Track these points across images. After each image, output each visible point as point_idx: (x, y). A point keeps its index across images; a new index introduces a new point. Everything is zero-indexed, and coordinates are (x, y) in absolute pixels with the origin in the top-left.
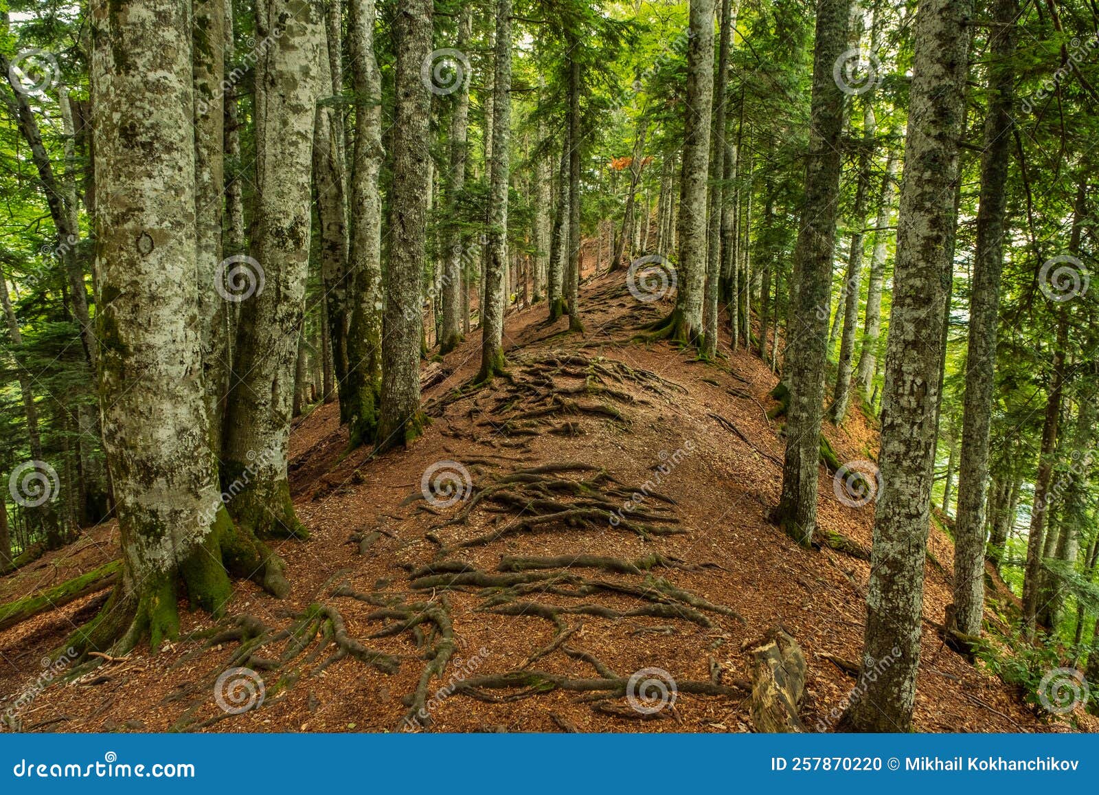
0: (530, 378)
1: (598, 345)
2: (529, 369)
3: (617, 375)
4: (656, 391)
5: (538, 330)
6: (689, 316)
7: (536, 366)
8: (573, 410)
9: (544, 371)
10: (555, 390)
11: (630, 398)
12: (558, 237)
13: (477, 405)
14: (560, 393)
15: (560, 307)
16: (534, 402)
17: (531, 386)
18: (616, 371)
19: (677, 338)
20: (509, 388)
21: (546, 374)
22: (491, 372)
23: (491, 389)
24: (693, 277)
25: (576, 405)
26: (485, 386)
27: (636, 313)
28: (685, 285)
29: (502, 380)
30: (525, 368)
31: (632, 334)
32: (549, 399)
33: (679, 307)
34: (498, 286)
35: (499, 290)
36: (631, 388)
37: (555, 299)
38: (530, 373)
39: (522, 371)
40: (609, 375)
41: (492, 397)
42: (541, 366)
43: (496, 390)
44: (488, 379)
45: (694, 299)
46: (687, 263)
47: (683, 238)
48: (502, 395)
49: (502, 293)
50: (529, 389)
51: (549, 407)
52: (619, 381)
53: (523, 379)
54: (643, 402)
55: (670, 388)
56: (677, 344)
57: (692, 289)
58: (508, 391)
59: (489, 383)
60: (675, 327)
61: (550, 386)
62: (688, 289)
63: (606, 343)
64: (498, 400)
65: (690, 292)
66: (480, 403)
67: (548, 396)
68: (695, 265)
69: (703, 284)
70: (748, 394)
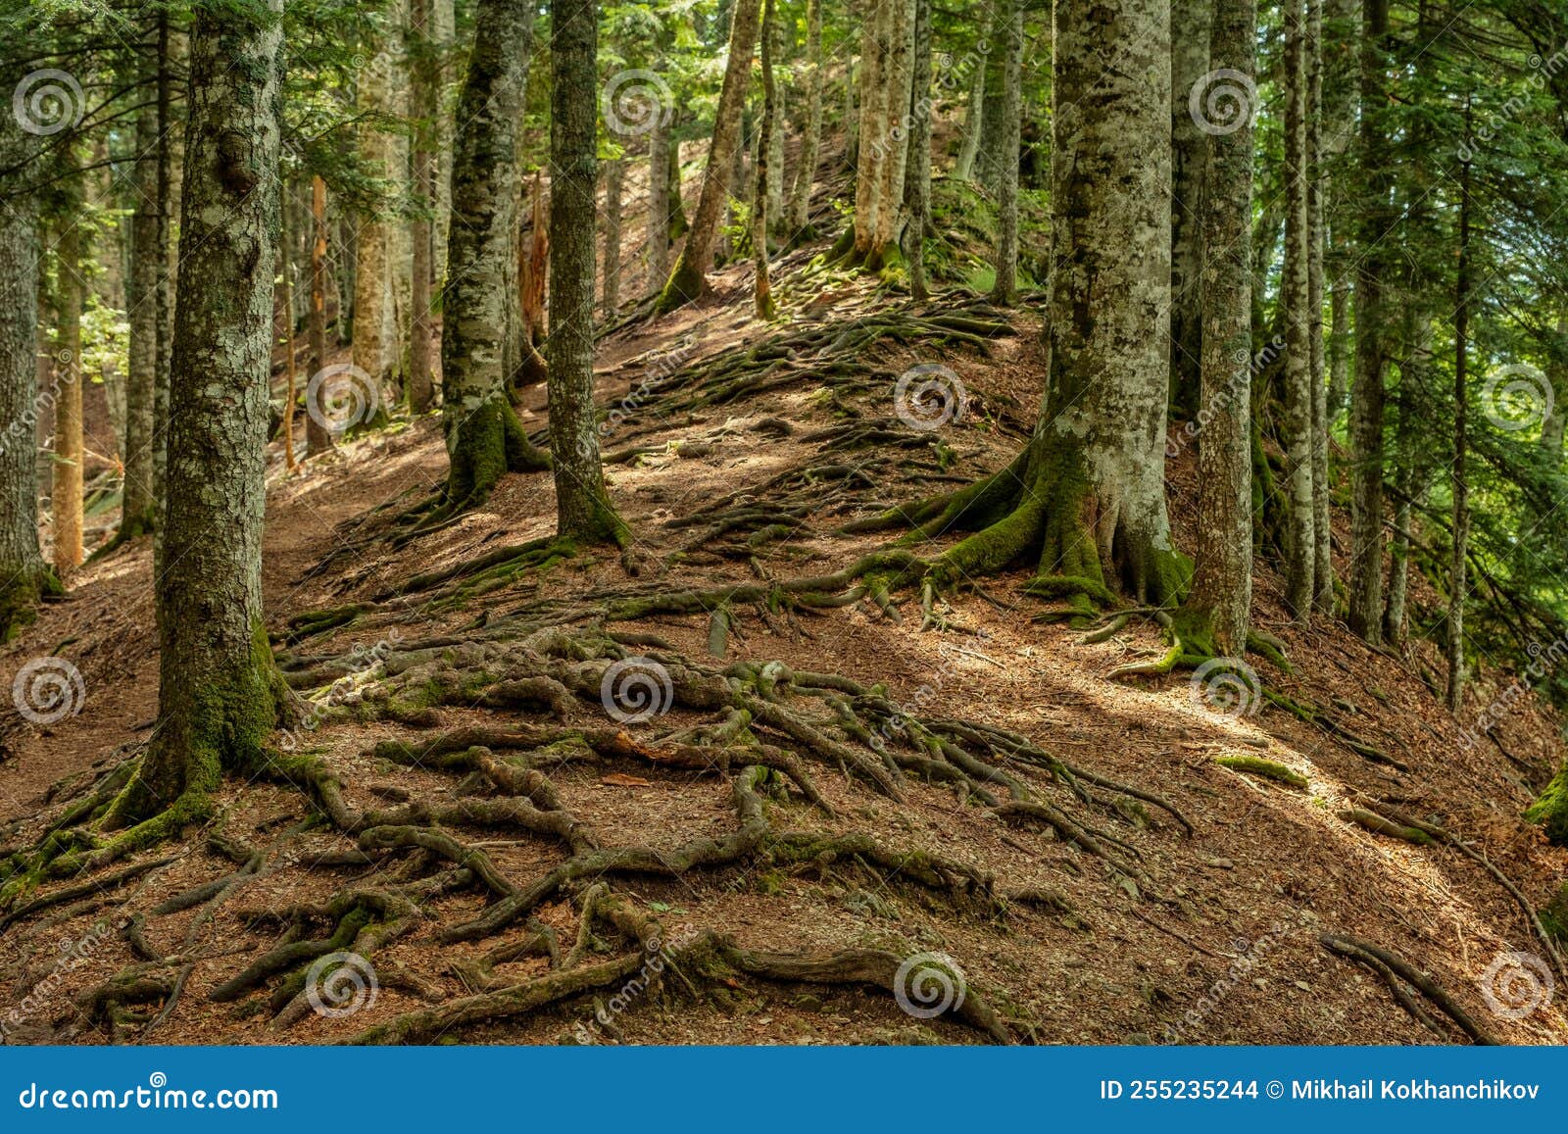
0: (433, 792)
1: (703, 605)
2: (413, 740)
3: (860, 754)
4: (1063, 835)
5: (400, 544)
6: (1105, 465)
7: (454, 722)
8: (705, 982)
9: (501, 746)
10: (591, 859)
11: (977, 886)
12: (484, 131)
13: (140, 953)
14: (620, 875)
15: (496, 438)
16: (474, 937)
17: (444, 834)
18: (855, 737)
19: (1060, 566)
20: (319, 845)
21: (513, 765)
22: (209, 758)
23: (214, 850)
24: (1124, 289)
25: (720, 947)
26: (175, 833)
27: (846, 459)
28: (1085, 326)
29: (273, 801)
30: (391, 734)
31: (847, 551)
32: (558, 914)
33: (1063, 424)
34: (241, 302)
35: (245, 322)
36: (946, 823)
37: (472, 403)
38: (428, 761)
39: (382, 751)
40: (832, 760)
41: (225, 903)
42: (476, 721)
43: (238, 859)
44: (194, 798)
45: (1130, 386)
46: (1092, 225)
47: (1073, 111)
48: (284, 893)
49: (262, 338)
50: (436, 858)
51: (574, 967)
52: (882, 789)
53: (392, 796)
54: (1031, 901)
55: (1113, 812)
56: (1063, 593)
57: (1119, 342)
58: (313, 865)
59: (201, 819)
60: (1044, 516)
61: (556, 838)
62: (1103, 340)
63: (741, 597)
64: (264, 924)
65: (1112, 360)
66: (155, 935)
67: (552, 895)
68: (1128, 235)
69: (1162, 324)
70: (1434, 824)
